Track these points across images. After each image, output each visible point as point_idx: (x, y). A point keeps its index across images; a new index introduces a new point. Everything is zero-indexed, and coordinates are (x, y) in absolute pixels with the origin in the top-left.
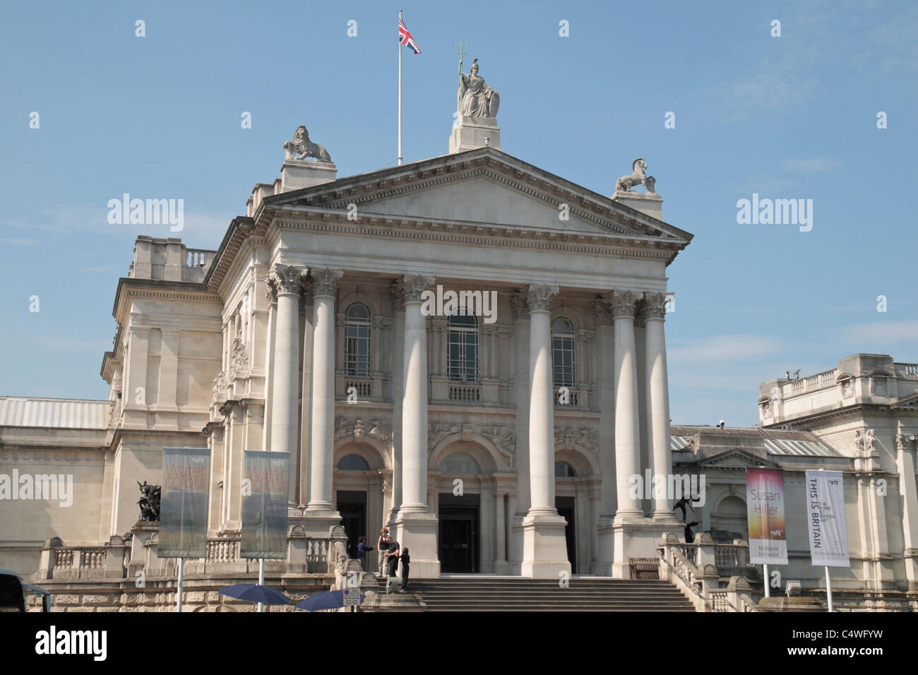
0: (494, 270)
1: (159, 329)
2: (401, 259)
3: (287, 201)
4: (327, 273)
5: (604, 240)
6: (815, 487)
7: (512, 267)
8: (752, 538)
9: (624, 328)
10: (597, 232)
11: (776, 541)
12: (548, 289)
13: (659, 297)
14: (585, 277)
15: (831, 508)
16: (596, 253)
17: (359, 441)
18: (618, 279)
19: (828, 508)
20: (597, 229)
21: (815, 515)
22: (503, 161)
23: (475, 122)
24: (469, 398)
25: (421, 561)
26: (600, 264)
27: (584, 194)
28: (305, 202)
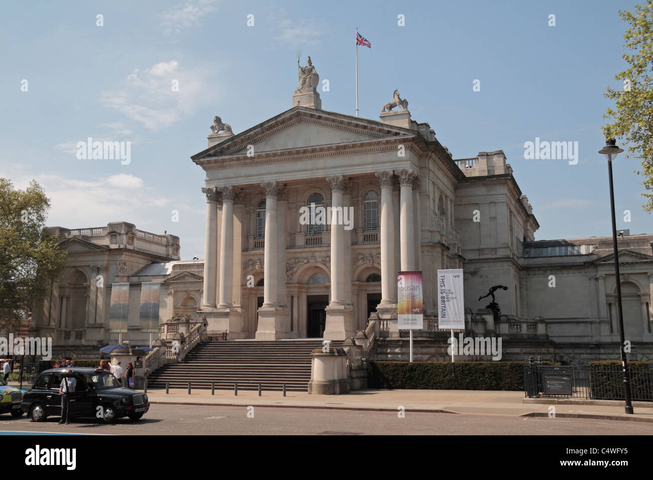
0: (308, 172)
2: (260, 175)
3: (202, 156)
4: (226, 188)
5: (370, 144)
6: (444, 280)
7: (318, 169)
8: (399, 314)
9: (385, 194)
10: (366, 140)
11: (416, 315)
12: (338, 178)
13: (404, 172)
14: (359, 167)
15: (454, 293)
16: (366, 152)
17: (259, 271)
18: (379, 165)
19: (452, 293)
20: (367, 138)
21: (443, 298)
22: (306, 112)
23: (301, 93)
24: (314, 243)
25: (266, 332)
26: (369, 158)
27: (351, 120)
28: (210, 156)
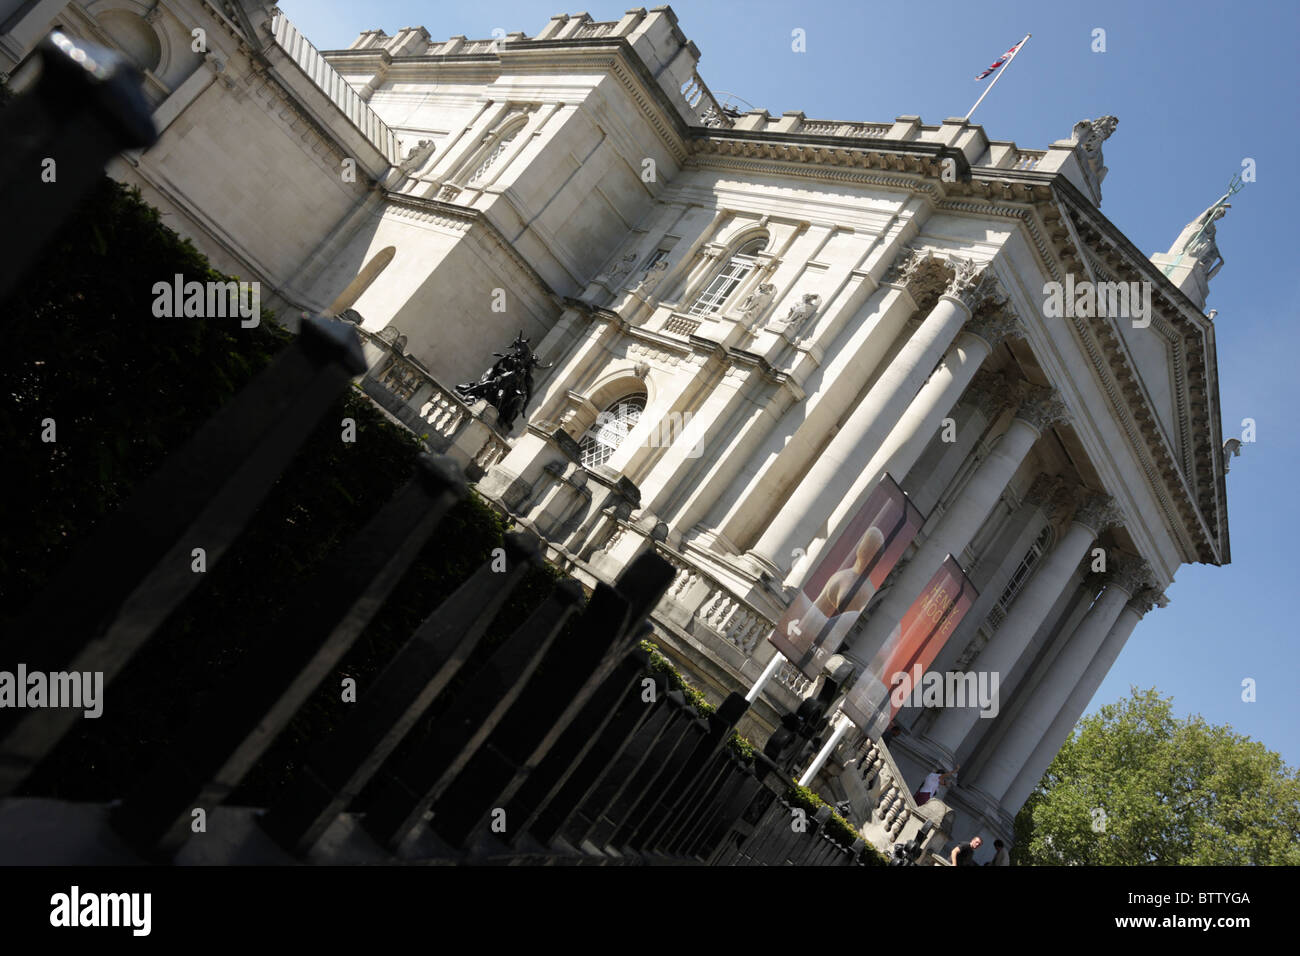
0: (1103, 453)
1: (604, 134)
7: (1114, 466)
14: (1139, 526)
16: (1165, 510)
18: (1153, 551)
26: (1155, 523)
